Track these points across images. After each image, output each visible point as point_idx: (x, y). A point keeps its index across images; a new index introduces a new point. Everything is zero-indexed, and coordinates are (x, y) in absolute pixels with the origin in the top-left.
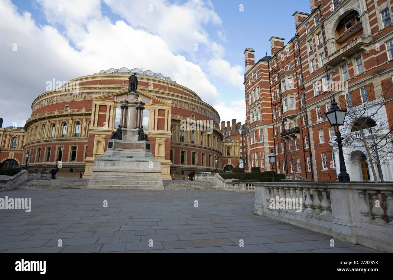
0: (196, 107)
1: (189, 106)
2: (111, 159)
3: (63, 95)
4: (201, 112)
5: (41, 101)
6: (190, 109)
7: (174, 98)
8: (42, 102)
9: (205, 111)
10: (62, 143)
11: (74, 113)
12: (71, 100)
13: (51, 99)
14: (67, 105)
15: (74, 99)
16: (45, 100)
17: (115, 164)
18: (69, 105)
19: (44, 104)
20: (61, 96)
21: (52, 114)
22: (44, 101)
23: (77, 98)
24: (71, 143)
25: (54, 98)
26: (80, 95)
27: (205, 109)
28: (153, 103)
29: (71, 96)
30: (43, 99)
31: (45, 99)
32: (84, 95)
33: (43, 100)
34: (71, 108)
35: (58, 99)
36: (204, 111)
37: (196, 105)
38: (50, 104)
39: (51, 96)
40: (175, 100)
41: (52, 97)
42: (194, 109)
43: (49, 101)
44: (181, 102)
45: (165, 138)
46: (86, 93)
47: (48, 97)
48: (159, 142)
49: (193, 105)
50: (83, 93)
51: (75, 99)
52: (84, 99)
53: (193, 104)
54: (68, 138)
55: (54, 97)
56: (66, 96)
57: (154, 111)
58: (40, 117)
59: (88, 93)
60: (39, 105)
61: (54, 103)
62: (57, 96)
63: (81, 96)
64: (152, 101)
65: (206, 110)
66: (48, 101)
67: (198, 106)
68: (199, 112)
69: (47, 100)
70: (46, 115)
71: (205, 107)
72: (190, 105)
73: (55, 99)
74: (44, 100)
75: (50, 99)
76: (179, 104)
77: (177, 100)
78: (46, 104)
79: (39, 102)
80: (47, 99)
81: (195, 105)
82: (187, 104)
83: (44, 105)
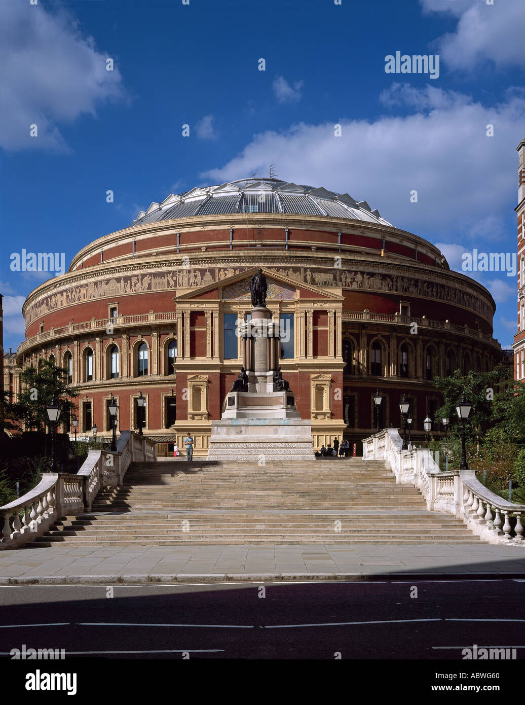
0: (413, 282)
1: (394, 283)
2: (235, 423)
3: (101, 282)
4: (426, 294)
5: (50, 297)
6: (396, 290)
7: (354, 269)
8: (54, 299)
9: (437, 291)
10: (114, 391)
11: (132, 324)
12: (121, 293)
13: (74, 293)
14: (113, 306)
15: (126, 292)
16: (62, 295)
17: (241, 431)
18: (116, 305)
19: (59, 303)
20: (96, 283)
21: (84, 327)
22: (59, 295)
23: (133, 287)
24: (132, 390)
25: (82, 289)
26: (138, 280)
27: (437, 285)
28: (300, 297)
29: (119, 285)
30: (55, 291)
31: (61, 293)
32: (146, 280)
33: (56, 294)
34: (123, 313)
35: (90, 292)
36: (434, 290)
37: (412, 279)
38: (74, 304)
39: (74, 284)
40: (356, 273)
41: (77, 287)
42: (406, 290)
43: (70, 297)
44: (371, 275)
45: (329, 373)
46: (150, 274)
47: (67, 286)
48: (318, 382)
49: (406, 280)
50: (144, 276)
51: (128, 290)
52: (148, 289)
53: (403, 278)
54: (125, 380)
55: (81, 286)
56: (107, 284)
57: (303, 314)
58: (57, 336)
59: (155, 275)
60: (47, 304)
61: (83, 300)
62: (87, 285)
63: (142, 284)
64: (298, 292)
65: (443, 286)
66: (68, 296)
67: (417, 281)
68: (421, 297)
69: (65, 294)
70: (71, 331)
71: (438, 280)
72: (394, 280)
73: (83, 291)
74: (58, 293)
75: (72, 291)
76: (366, 281)
77: (362, 273)
78: (65, 304)
79: (46, 298)
80: (65, 291)
81: (409, 279)
82: (389, 280)
83: (59, 307)
